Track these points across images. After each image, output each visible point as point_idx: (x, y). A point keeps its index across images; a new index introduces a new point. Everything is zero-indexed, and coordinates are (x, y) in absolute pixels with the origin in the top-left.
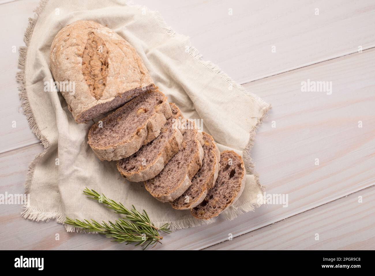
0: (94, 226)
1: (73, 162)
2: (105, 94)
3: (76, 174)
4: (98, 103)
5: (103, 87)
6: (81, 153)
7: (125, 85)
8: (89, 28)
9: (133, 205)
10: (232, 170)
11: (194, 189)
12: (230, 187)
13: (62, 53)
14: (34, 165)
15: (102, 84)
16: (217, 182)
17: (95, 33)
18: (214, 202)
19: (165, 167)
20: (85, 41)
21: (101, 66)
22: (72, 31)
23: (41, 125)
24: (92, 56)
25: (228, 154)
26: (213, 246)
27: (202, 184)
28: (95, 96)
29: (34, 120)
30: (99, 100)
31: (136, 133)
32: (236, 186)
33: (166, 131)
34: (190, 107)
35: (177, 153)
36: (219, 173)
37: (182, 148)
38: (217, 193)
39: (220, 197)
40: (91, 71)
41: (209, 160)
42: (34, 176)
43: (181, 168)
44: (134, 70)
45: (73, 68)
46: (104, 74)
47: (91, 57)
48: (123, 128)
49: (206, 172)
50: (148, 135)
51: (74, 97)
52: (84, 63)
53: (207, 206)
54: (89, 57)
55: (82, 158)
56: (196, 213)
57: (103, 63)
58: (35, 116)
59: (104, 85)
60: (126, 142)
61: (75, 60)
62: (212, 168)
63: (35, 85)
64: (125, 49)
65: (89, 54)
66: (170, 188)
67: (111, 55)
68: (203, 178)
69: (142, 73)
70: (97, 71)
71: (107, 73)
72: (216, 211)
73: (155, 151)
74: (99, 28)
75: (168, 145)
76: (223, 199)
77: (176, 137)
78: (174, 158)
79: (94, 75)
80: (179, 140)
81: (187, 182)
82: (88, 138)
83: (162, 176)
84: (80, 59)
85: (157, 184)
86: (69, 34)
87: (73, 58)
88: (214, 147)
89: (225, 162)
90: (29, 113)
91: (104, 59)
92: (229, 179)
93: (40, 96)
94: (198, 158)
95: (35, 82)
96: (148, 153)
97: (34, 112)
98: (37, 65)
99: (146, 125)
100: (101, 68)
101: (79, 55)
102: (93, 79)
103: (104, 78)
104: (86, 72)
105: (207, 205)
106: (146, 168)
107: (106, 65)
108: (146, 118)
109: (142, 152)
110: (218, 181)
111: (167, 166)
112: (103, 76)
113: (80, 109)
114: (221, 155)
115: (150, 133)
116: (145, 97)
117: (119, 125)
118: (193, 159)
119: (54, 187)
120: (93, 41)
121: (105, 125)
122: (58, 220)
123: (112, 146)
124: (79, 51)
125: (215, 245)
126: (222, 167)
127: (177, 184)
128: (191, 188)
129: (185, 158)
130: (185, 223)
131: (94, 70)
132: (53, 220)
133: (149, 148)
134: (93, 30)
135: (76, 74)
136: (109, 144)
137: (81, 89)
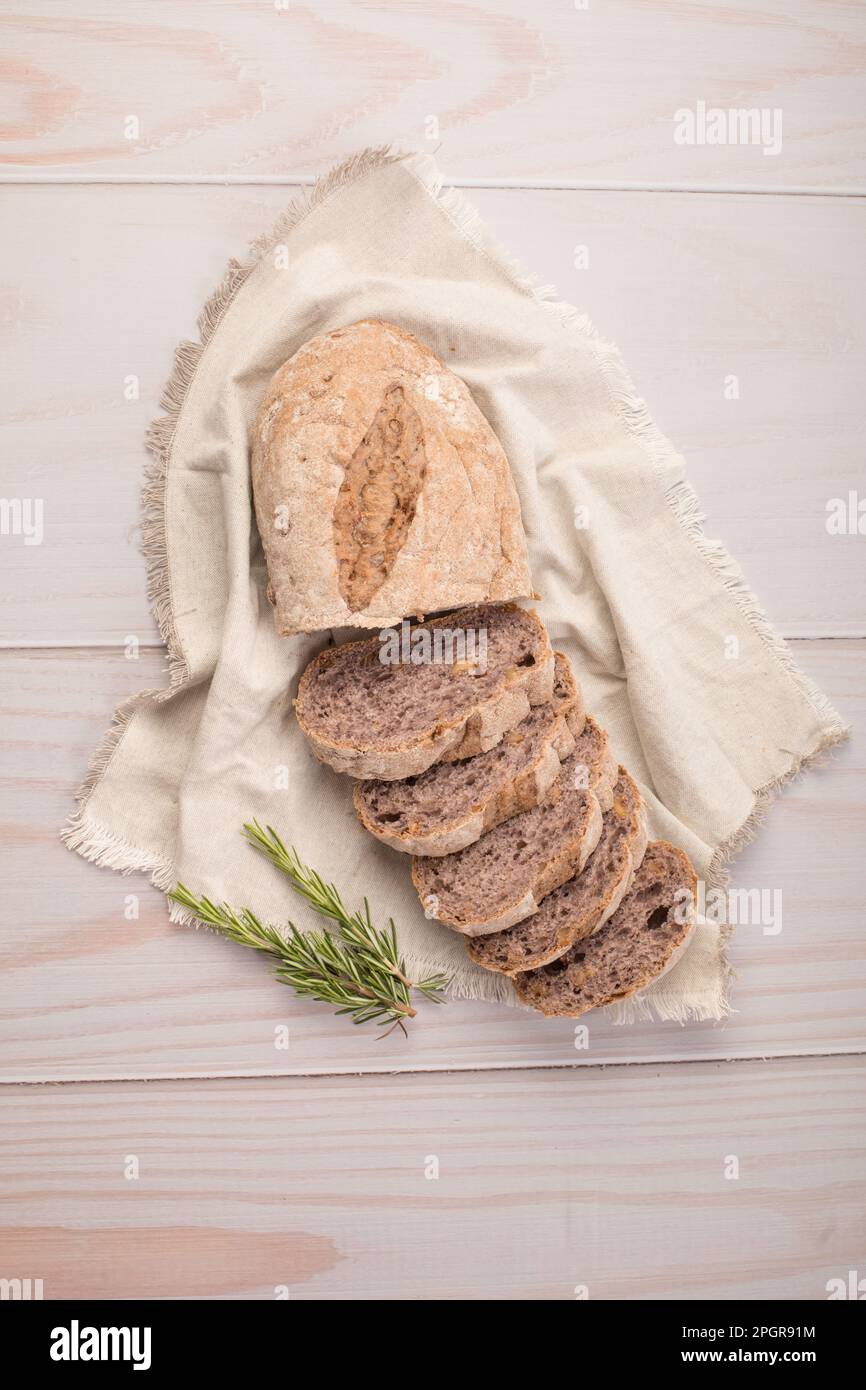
0: (243, 924)
1: (239, 743)
2: (379, 601)
3: (239, 776)
4: (351, 622)
5: (379, 577)
6: (268, 720)
7: (442, 587)
8: (395, 366)
9: (365, 898)
10: (661, 906)
11: (538, 928)
12: (638, 952)
13: (293, 434)
14: (129, 710)
15: (379, 569)
16: (609, 922)
17: (406, 391)
18: (582, 976)
19: (482, 837)
20: (370, 417)
21: (391, 511)
22: (340, 366)
23: (180, 600)
24: (375, 469)
25: (666, 854)
26: (544, 1068)
27: (565, 923)
28: (348, 597)
29: (166, 578)
30: (357, 614)
31: (430, 732)
32: (653, 959)
33: (518, 742)
34: (613, 670)
35: (528, 812)
36: (625, 899)
37: (546, 803)
38: (596, 954)
39: (600, 969)
40: (360, 519)
41: (608, 862)
42: (124, 743)
43: (523, 863)
44: (484, 546)
45: (312, 495)
46: (392, 539)
47: (371, 472)
48: (400, 699)
49: (587, 893)
50: (463, 741)
51: (291, 578)
52: (345, 488)
53: (561, 978)
54: (367, 473)
55: (267, 734)
56: (524, 987)
57: (402, 503)
58: (172, 566)
59: (384, 571)
60: (394, 749)
61: (322, 471)
62: (606, 891)
63: (195, 476)
65: (370, 463)
67: (431, 486)
68: (574, 909)
69: (504, 554)
70: (377, 527)
71: (401, 540)
72: (578, 1005)
73: (469, 792)
74: (423, 375)
75: (510, 790)
76: (608, 980)
77: (537, 773)
78: (516, 820)
79: (364, 535)
80: (544, 781)
81: (527, 905)
82: (300, 688)
83: (465, 860)
84: (338, 474)
85: (447, 878)
86: (331, 378)
87: (318, 465)
88: (634, 829)
89: (650, 876)
90: (156, 553)
92: (644, 929)
93: (199, 512)
94: (578, 852)
95: (196, 468)
96: (447, 788)
97: (170, 553)
99: (464, 721)
100: (389, 516)
101: (339, 461)
102: (359, 543)
103: (391, 552)
104: (345, 519)
105: (562, 975)
106: (427, 833)
107: (408, 514)
108: (473, 699)
109: (433, 776)
110: (614, 922)
111: (489, 836)
112: (389, 544)
113: (296, 620)
114: (648, 850)
115: (472, 739)
116: (492, 621)
117: (392, 686)
118: (562, 853)
119: (169, 787)
120: (395, 420)
121: (356, 667)
122: (154, 879)
123: (355, 748)
124: (344, 446)
125: (550, 1068)
126: (640, 885)
127: (496, 906)
128: (532, 922)
129: (543, 838)
131: (369, 519)
132: (143, 874)
133: (458, 777)
134: (406, 382)
135: (314, 518)
136: (349, 736)
137: (315, 565)
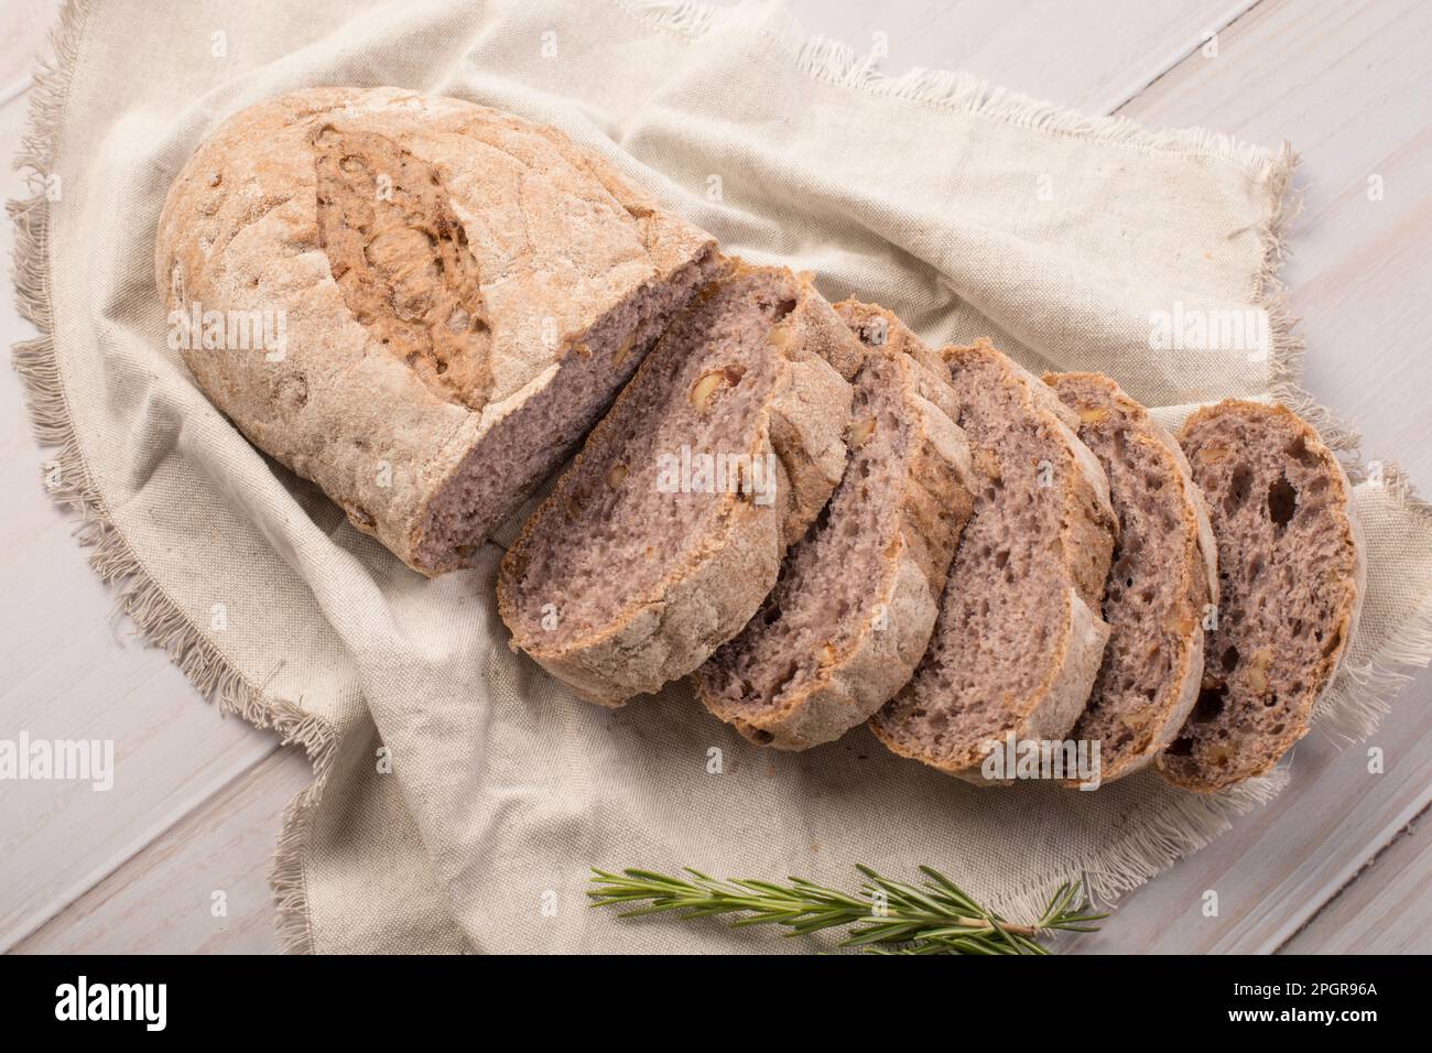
1: (480, 769)
2: (505, 365)
3: (519, 822)
4: (486, 425)
5: (480, 337)
6: (499, 711)
7: (580, 288)
8: (300, 115)
9: (858, 866)
10: (1272, 487)
11: (1133, 650)
12: (1302, 566)
13: (219, 271)
14: (290, 871)
15: (470, 328)
16: (1224, 576)
17: (336, 125)
18: (1258, 675)
19: (941, 606)
20: (308, 173)
21: (427, 250)
22: (224, 157)
23: (250, 666)
24: (365, 222)
25: (1210, 424)
27: (1162, 606)
28: (456, 396)
29: (210, 653)
30: (488, 407)
32: (1329, 551)
33: (872, 431)
35: (972, 516)
36: (1216, 530)
37: (985, 484)
38: (1249, 630)
39: (1273, 641)
40: (391, 288)
41: (1143, 482)
43: (1026, 574)
44: (597, 211)
45: (298, 311)
46: (457, 279)
47: (361, 229)
48: (656, 501)
49: (1154, 543)
50: (793, 486)
51: (359, 444)
52: (340, 272)
53: (1232, 709)
54: (357, 234)
55: (511, 734)
56: (1193, 769)
57: (435, 231)
58: (207, 631)
59: (481, 326)
60: (702, 557)
61: (290, 272)
62: (1176, 511)
63: (149, 488)
64: (509, 136)
65: (351, 221)
66: (1013, 690)
67: (456, 183)
68: (1157, 578)
69: (637, 213)
70: (420, 279)
71: (472, 271)
72: (1290, 714)
73: (863, 543)
74: (347, 102)
75: (916, 491)
76: (1298, 641)
77: (933, 438)
78: (966, 545)
79: (414, 305)
80: (955, 448)
81: (1085, 631)
82: (507, 622)
83: (944, 657)
84: (316, 259)
85: (941, 701)
86: (220, 177)
87: (282, 268)
88: (1136, 415)
89: (1218, 470)
90: (171, 631)
91: (428, 214)
92: (1278, 534)
93: (192, 531)
94: (1087, 488)
95: (144, 477)
96: (828, 570)
97: (191, 617)
98: (123, 387)
99: (766, 434)
100: (430, 258)
101: (305, 243)
102: (417, 322)
103: (470, 298)
104: (370, 304)
105: (1229, 703)
106: (855, 643)
107: (454, 236)
108: (752, 405)
109: (796, 580)
110: (1228, 570)
111: (949, 599)
112: (458, 287)
113: (411, 492)
114: (1184, 446)
115: (803, 471)
116: (699, 325)
117: (631, 500)
118: (1068, 505)
120: (345, 160)
121: (564, 530)
123: (644, 603)
124: (296, 222)
125: (1339, 893)
126: (1215, 495)
127: (1041, 656)
128: (1117, 654)
129: (1023, 521)
130: (1149, 847)
131: (401, 282)
133: (827, 548)
134: (325, 119)
135: (324, 333)
136: (622, 601)
137: (374, 390)
